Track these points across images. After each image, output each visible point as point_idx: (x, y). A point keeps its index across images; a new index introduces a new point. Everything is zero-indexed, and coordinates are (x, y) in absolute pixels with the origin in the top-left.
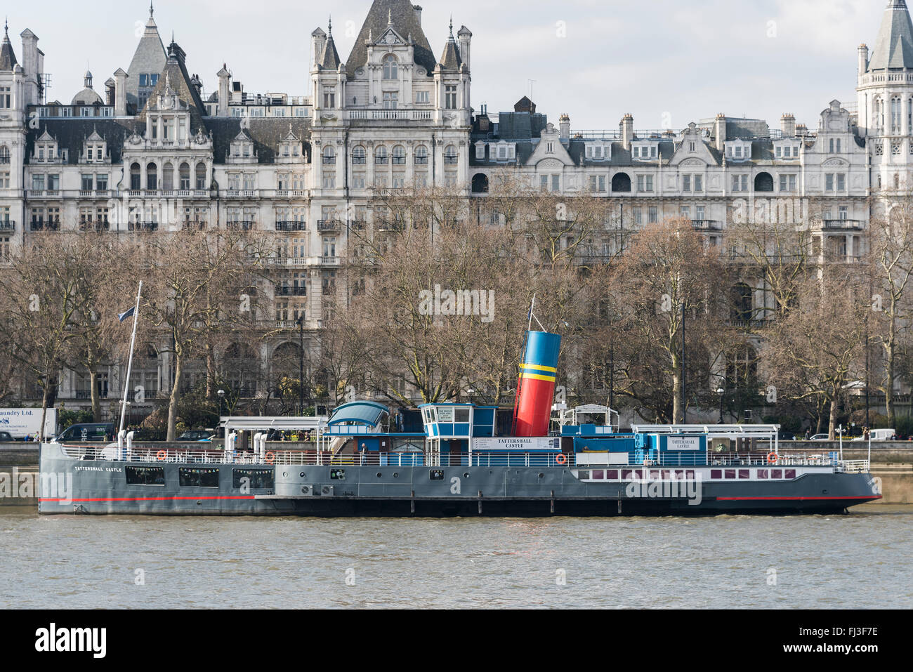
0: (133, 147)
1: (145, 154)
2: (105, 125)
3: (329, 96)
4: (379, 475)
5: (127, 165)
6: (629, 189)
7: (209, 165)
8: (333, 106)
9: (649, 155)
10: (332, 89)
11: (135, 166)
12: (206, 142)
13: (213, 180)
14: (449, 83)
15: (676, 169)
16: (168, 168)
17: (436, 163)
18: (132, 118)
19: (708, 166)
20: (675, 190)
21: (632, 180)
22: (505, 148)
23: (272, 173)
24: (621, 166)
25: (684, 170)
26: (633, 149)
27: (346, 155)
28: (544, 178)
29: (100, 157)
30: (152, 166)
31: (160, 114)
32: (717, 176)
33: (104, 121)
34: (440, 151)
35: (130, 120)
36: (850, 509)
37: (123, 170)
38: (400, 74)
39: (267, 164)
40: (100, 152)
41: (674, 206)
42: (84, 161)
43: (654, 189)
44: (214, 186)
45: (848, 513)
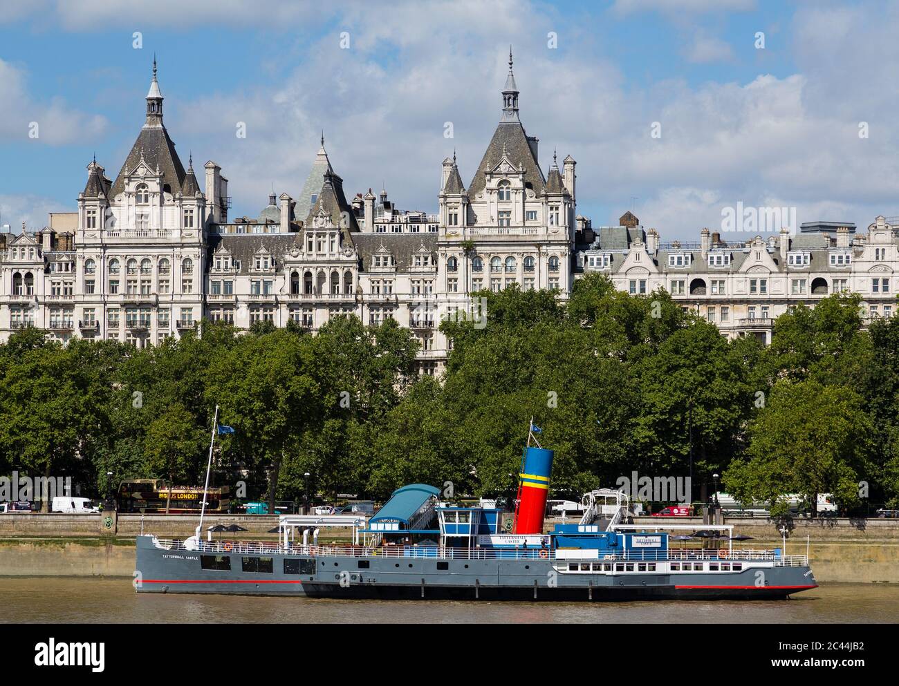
0: (293, 259)
1: (303, 265)
2: (272, 241)
3: (453, 216)
4: (397, 565)
5: (288, 273)
6: (704, 293)
7: (355, 273)
8: (456, 224)
9: (723, 263)
10: (456, 210)
11: (295, 275)
12: (351, 254)
13: (359, 286)
14: (552, 204)
15: (744, 275)
16: (321, 277)
17: (542, 271)
18: (294, 234)
19: (771, 273)
20: (744, 293)
21: (707, 285)
22: (600, 258)
23: (407, 279)
24: (697, 273)
25: (752, 276)
26: (709, 258)
27: (467, 266)
28: (633, 283)
29: (266, 267)
30: (308, 275)
31: (315, 232)
32: (779, 281)
33: (271, 237)
34: (545, 261)
35: (292, 236)
36: (792, 595)
37: (284, 278)
38: (512, 196)
39: (402, 273)
40: (266, 263)
41: (744, 307)
42: (253, 271)
43: (726, 293)
44: (359, 292)
45: (790, 599)
